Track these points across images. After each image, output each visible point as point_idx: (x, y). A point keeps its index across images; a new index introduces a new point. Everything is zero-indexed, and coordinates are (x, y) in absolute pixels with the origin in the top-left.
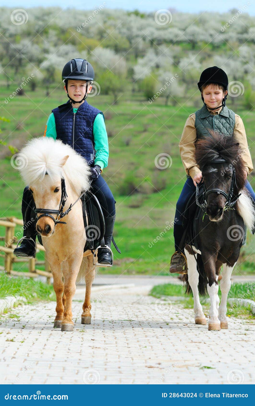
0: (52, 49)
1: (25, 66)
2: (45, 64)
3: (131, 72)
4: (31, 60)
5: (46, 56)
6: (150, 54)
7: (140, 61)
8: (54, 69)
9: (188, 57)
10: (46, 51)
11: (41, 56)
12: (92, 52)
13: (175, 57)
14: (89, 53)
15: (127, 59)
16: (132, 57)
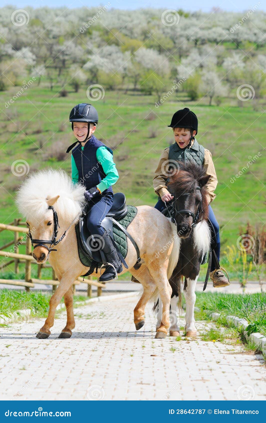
0: (95, 50)
1: (69, 68)
2: (88, 65)
3: (175, 72)
4: (74, 61)
5: (90, 57)
6: (194, 54)
7: (184, 61)
8: (97, 70)
9: (231, 56)
10: (89, 52)
11: (84, 57)
12: (135, 53)
13: (219, 57)
14: (132, 53)
15: (171, 60)
16: (176, 57)
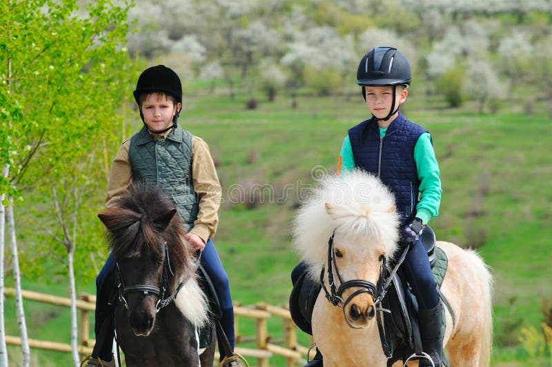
0: (298, 34)
1: (257, 63)
2: (288, 58)
3: (424, 64)
4: (266, 54)
5: (290, 45)
6: (453, 35)
7: (437, 46)
8: (303, 66)
9: (511, 36)
10: (289, 38)
11: (281, 47)
12: (361, 37)
13: (491, 37)
14: (356, 39)
15: (417, 45)
16: (424, 40)
